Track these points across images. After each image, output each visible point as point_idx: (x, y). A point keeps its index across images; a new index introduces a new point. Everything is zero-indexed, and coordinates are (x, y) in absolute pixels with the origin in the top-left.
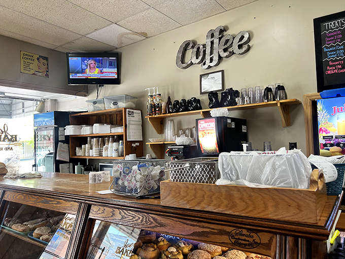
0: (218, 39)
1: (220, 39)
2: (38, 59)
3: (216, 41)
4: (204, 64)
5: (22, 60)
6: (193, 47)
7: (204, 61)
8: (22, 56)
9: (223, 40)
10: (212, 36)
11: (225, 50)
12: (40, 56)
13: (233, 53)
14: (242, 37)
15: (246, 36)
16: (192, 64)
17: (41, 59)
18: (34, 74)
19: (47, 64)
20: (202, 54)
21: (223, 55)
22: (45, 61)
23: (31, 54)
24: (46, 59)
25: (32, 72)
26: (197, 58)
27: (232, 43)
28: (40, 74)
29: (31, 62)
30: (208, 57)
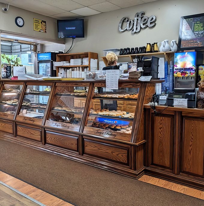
0: (141, 18)
1: (142, 18)
2: (41, 22)
3: (140, 19)
4: (133, 31)
5: (34, 23)
6: (128, 21)
7: (133, 29)
8: (34, 21)
9: (143, 19)
10: (138, 16)
11: (144, 24)
12: (42, 21)
13: (147, 26)
14: (153, 19)
15: (154, 18)
16: (126, 30)
17: (43, 23)
18: (40, 31)
19: (46, 25)
20: (132, 25)
21: (143, 26)
22: (44, 24)
23: (38, 20)
24: (45, 22)
25: (39, 30)
26: (129, 27)
27: (147, 21)
28: (42, 31)
29: (38, 24)
30: (135, 27)
